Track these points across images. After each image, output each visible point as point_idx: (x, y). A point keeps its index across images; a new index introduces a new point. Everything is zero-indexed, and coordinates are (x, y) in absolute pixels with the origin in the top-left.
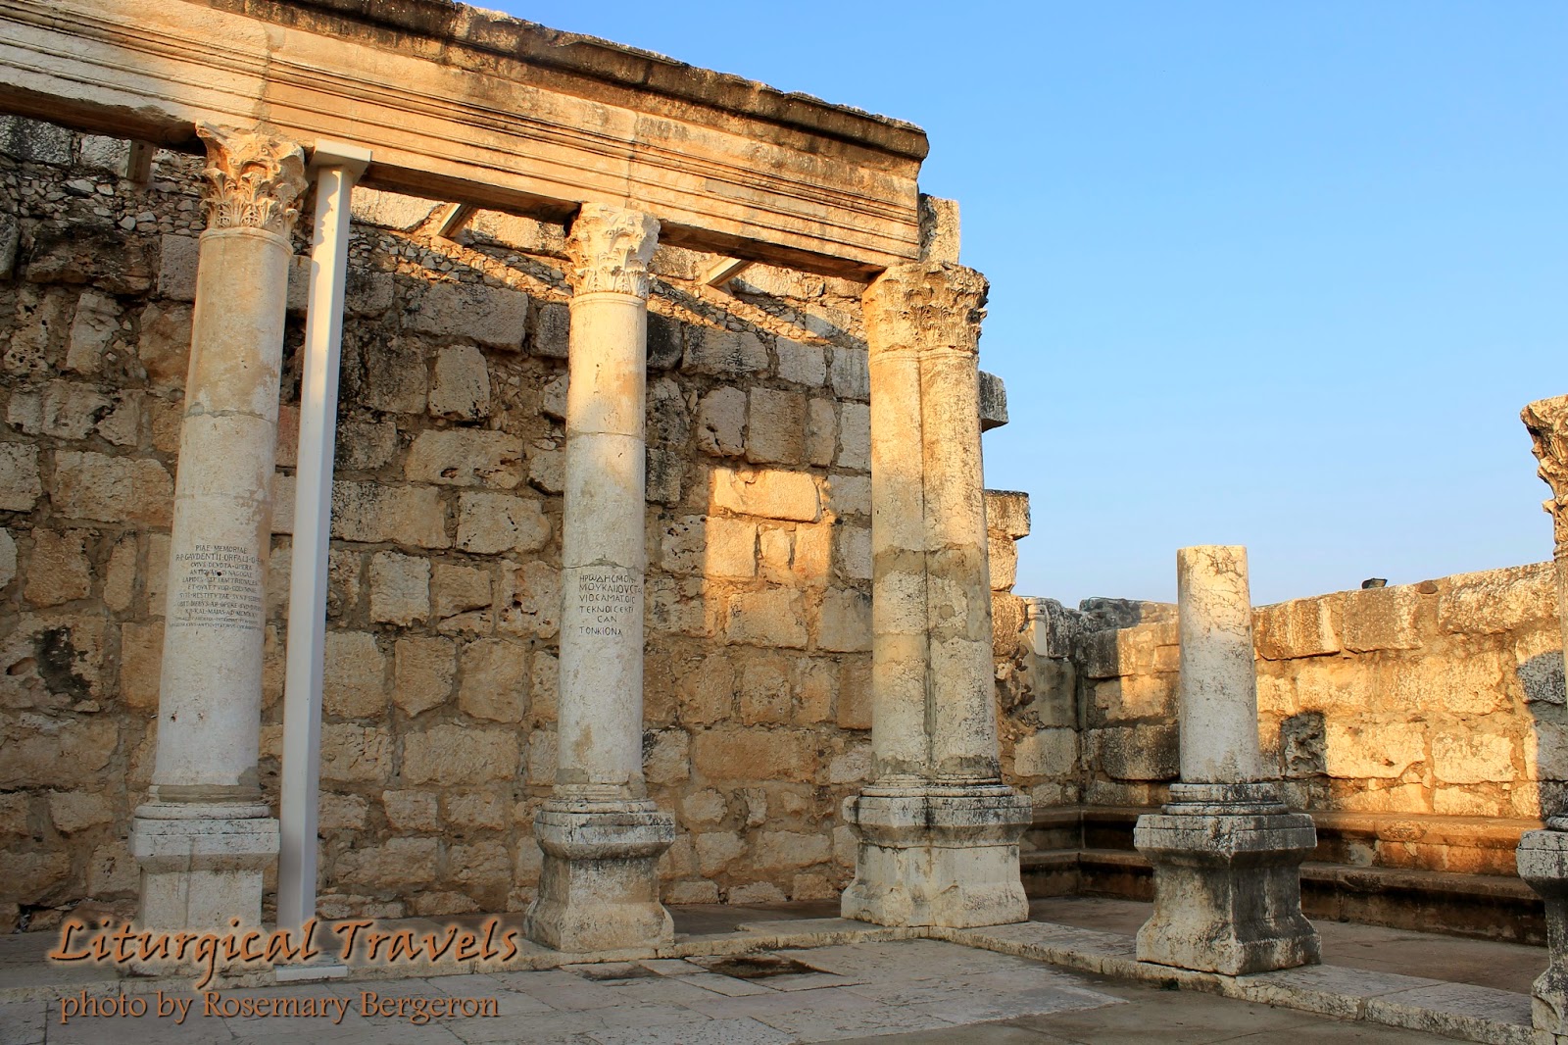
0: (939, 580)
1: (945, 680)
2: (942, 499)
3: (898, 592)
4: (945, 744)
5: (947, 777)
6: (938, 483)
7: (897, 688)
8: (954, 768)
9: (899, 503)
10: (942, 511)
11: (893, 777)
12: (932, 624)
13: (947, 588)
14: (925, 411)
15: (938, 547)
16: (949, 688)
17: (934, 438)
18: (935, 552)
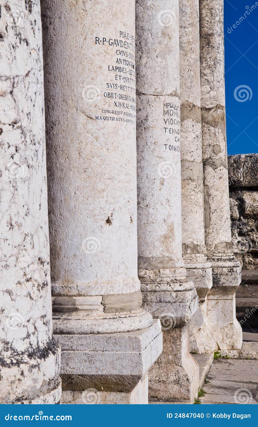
0: (212, 128)
1: (217, 193)
2: (215, 74)
3: (192, 134)
4: (218, 234)
5: (220, 255)
6: (212, 63)
7: (193, 197)
8: (224, 249)
9: (192, 73)
10: (215, 82)
11: (193, 255)
12: (206, 156)
13: (217, 134)
14: (204, 11)
15: (211, 106)
16: (219, 198)
17: (210, 32)
18: (210, 109)
